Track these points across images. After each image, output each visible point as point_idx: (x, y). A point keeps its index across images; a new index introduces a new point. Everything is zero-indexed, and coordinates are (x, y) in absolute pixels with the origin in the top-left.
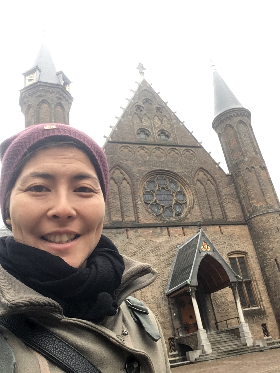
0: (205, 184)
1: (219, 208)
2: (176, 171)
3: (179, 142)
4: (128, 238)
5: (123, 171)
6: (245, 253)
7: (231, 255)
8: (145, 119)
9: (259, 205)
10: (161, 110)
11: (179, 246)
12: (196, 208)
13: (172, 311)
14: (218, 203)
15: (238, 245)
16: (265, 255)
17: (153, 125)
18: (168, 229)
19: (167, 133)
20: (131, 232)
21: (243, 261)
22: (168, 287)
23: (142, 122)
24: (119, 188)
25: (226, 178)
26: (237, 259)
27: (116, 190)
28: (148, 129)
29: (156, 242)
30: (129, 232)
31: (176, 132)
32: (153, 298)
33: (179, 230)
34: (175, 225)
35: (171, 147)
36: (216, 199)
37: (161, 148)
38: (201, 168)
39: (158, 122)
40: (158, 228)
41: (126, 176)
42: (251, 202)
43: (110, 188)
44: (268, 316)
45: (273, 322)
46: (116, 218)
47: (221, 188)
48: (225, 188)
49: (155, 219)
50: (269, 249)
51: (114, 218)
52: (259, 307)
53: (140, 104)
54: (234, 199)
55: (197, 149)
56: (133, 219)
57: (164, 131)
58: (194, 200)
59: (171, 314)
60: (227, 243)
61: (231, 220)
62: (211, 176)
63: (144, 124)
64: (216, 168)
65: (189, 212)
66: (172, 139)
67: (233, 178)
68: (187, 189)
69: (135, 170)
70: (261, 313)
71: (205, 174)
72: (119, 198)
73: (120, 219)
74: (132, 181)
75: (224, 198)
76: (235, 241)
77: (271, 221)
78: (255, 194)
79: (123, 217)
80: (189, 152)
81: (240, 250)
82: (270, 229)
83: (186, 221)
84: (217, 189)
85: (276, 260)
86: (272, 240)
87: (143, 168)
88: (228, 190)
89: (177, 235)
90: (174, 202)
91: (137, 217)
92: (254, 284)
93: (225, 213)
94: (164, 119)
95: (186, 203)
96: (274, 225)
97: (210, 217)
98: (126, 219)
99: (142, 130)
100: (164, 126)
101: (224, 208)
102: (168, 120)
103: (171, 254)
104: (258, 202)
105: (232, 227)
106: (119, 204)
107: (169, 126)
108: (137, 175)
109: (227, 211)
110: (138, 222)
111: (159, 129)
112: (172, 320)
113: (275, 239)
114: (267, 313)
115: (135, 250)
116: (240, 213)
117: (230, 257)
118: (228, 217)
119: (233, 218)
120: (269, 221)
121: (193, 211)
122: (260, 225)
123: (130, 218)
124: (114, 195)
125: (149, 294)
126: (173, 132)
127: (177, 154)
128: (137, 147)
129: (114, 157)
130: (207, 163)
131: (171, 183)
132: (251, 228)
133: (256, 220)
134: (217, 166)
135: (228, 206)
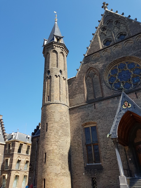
2: (130, 55)
3: (131, 34)
8: (108, 33)
10: (119, 21)
13: (128, 157)
17: (113, 34)
19: (124, 33)
20: (97, 105)
24: (92, 80)
27: (91, 82)
31: (129, 29)
35: (126, 40)
37: (118, 45)
39: (117, 30)
40: (116, 97)
41: (96, 72)
49: (115, 92)
53: (104, 26)
63: (107, 36)
66: (127, 35)
69: (101, 66)
72: (92, 86)
73: (93, 98)
74: (99, 73)
79: (94, 96)
87: (106, 63)
90: (132, 76)
91: (103, 94)
94: (121, 26)
99: (107, 40)
100: (121, 30)
102: (124, 24)
106: (92, 89)
107: (125, 28)
108: (102, 69)
111: (117, 34)
123: (99, 96)
126: (127, 30)
127: (132, 43)
128: (102, 52)
129: (89, 64)
131: (129, 64)
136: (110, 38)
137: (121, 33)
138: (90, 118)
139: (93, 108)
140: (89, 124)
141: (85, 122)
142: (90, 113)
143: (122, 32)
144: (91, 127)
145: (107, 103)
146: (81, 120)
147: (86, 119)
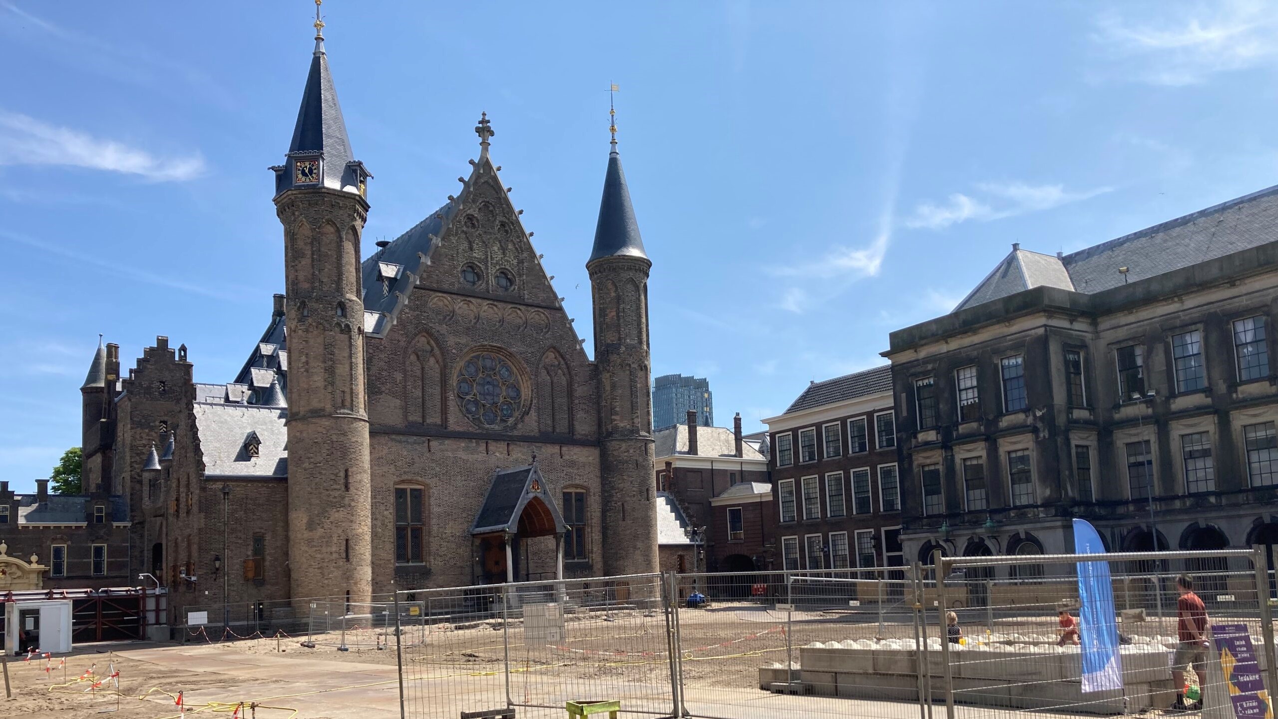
0: (553, 374)
1: (566, 416)
2: (512, 349)
3: (526, 296)
4: (430, 451)
5: (432, 342)
6: (587, 489)
7: (566, 488)
8: (477, 244)
9: (622, 425)
10: (507, 228)
11: (498, 470)
12: (533, 413)
13: (475, 555)
14: (566, 408)
15: (580, 476)
16: (611, 496)
17: (489, 259)
18: (487, 443)
19: (510, 276)
20: (434, 444)
21: (581, 499)
22: (475, 523)
23: (471, 249)
24: (423, 368)
25: (588, 369)
26: (573, 494)
27: (419, 373)
28: (481, 265)
29: (468, 461)
30: (431, 443)
31: (524, 277)
33: (503, 446)
34: (497, 438)
36: (565, 400)
37: (496, 306)
38: (554, 348)
39: (499, 253)
40: (474, 441)
41: (437, 351)
42: (613, 417)
43: (410, 369)
44: (595, 573)
46: (415, 417)
47: (576, 385)
48: (582, 385)
49: (471, 426)
50: (618, 488)
51: (411, 418)
52: (587, 560)
53: (473, 213)
54: (591, 404)
55: (553, 312)
56: (439, 421)
57: (505, 271)
58: (532, 401)
59: (473, 558)
60: (565, 472)
61: (579, 437)
62: (566, 364)
63: (474, 254)
64: (575, 349)
65: (521, 418)
66: (516, 287)
67: (596, 369)
68: (524, 381)
69: (451, 340)
70: (587, 567)
71: (556, 358)
72: (421, 387)
73: (420, 420)
74: (444, 360)
75: (577, 401)
76: (578, 470)
77: (631, 451)
78: (622, 407)
79: (424, 417)
80: (540, 316)
81: (581, 483)
82: (627, 462)
83: (516, 433)
84: (570, 384)
85: (623, 504)
86: (625, 477)
87: (463, 340)
88: (586, 389)
89: (498, 454)
90: (501, 400)
91: (445, 420)
92: (588, 530)
93: (573, 425)
94: (509, 247)
95: (520, 403)
96: (635, 458)
97: (550, 429)
98: (429, 421)
99: (470, 265)
100: (507, 261)
101: (573, 417)
102: (516, 249)
103: (486, 480)
104: (622, 420)
105: (577, 450)
106: (420, 394)
107: (515, 262)
108: (454, 351)
109: (576, 423)
110: (446, 428)
111: (498, 267)
112: (473, 565)
113: (629, 476)
114: (595, 569)
115: (438, 469)
116: (595, 428)
117: (565, 490)
118: (576, 433)
119: (582, 435)
120: (628, 451)
121: (527, 418)
122: (614, 453)
123: (434, 419)
124: (415, 381)
126: (520, 275)
127: (521, 318)
128: (459, 301)
129: (422, 315)
130: (564, 339)
131: (503, 366)
132: (604, 455)
133: (613, 445)
134: (578, 347)
135: (580, 415)
136: (480, 267)
137: (505, 269)
138: (417, 470)
139: (426, 449)
140: (410, 482)
141: (405, 477)
142: (417, 460)
143: (507, 269)
144: (411, 490)
145: (455, 447)
146: (393, 470)
147: (407, 470)
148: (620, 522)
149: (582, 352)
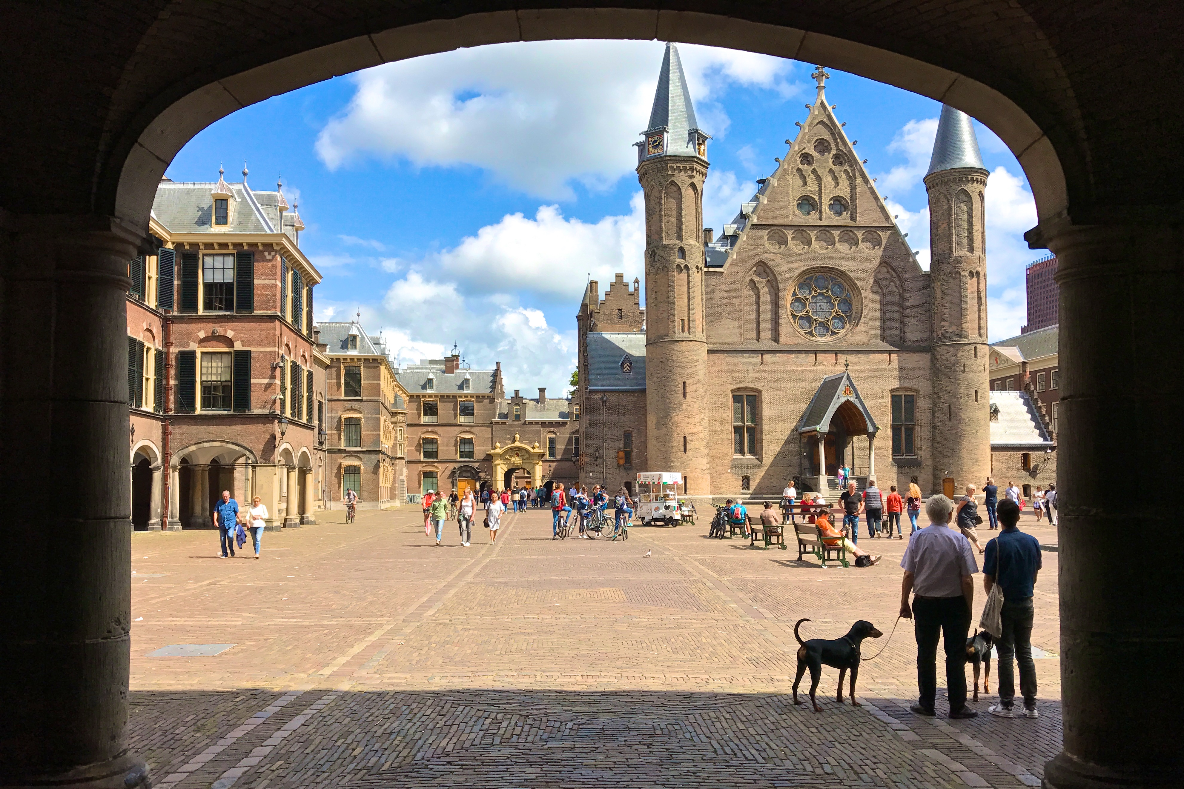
0: (884, 288)
1: (898, 325)
2: (843, 269)
3: (858, 219)
4: (762, 364)
5: (767, 270)
6: (917, 391)
7: (895, 391)
8: (812, 179)
9: (951, 330)
10: (841, 159)
11: (825, 376)
12: (862, 325)
13: (803, 450)
14: (897, 317)
15: (909, 380)
16: (939, 398)
17: (823, 190)
18: (816, 356)
19: (843, 202)
20: (767, 358)
21: (911, 401)
22: (803, 424)
23: (805, 184)
24: (759, 293)
25: (922, 279)
26: (903, 396)
27: (755, 297)
28: (815, 197)
29: (797, 370)
30: (764, 356)
31: (857, 201)
32: (782, 434)
33: (831, 357)
34: (827, 351)
35: (845, 229)
36: (897, 310)
37: (828, 231)
38: (886, 262)
39: (832, 183)
40: (803, 354)
42: (942, 323)
43: (748, 295)
44: (923, 468)
45: (928, 475)
46: (751, 334)
47: (908, 295)
48: (914, 295)
49: (802, 340)
50: (946, 391)
51: (748, 336)
52: (916, 457)
53: (808, 152)
54: (924, 312)
55: (885, 230)
56: (772, 337)
57: (838, 198)
59: (801, 453)
60: (893, 377)
61: (910, 343)
62: (898, 276)
63: (809, 188)
64: (908, 262)
65: (851, 330)
66: (849, 212)
67: (929, 279)
68: (856, 295)
69: (784, 267)
70: (917, 464)
71: (888, 272)
72: (757, 309)
73: (755, 338)
74: (778, 284)
75: (908, 310)
76: (907, 373)
77: (959, 356)
78: (950, 313)
79: (758, 335)
80: (872, 235)
81: (910, 386)
82: (954, 366)
83: (843, 345)
85: (949, 405)
86: (952, 380)
87: (797, 266)
88: (918, 298)
89: (825, 363)
90: (834, 314)
91: (778, 335)
92: (917, 429)
93: (904, 332)
94: (843, 176)
95: (851, 316)
96: (962, 362)
98: (763, 337)
99: (805, 197)
100: (841, 189)
101: (904, 326)
102: (850, 177)
103: (814, 386)
104: (950, 326)
105: (907, 355)
106: (757, 316)
107: (848, 189)
109: (907, 330)
110: (778, 343)
111: (831, 196)
112: (801, 459)
113: (956, 380)
114: (924, 465)
115: (769, 378)
116: (926, 334)
117: (894, 393)
118: (907, 340)
119: (913, 342)
120: (956, 355)
121: (856, 330)
122: (944, 357)
123: (768, 335)
124: (752, 304)
125: (778, 430)
126: (852, 200)
127: (853, 239)
128: (793, 231)
129: (758, 248)
130: (896, 253)
131: (835, 284)
132: (933, 360)
133: (941, 350)
134: (911, 260)
135: (912, 323)
136: (814, 199)
138: (751, 380)
139: (759, 364)
141: (740, 386)
142: (751, 371)
143: (841, 197)
144: (747, 396)
145: (786, 358)
146: (731, 380)
147: (742, 380)
148: (947, 423)
149: (915, 265)
